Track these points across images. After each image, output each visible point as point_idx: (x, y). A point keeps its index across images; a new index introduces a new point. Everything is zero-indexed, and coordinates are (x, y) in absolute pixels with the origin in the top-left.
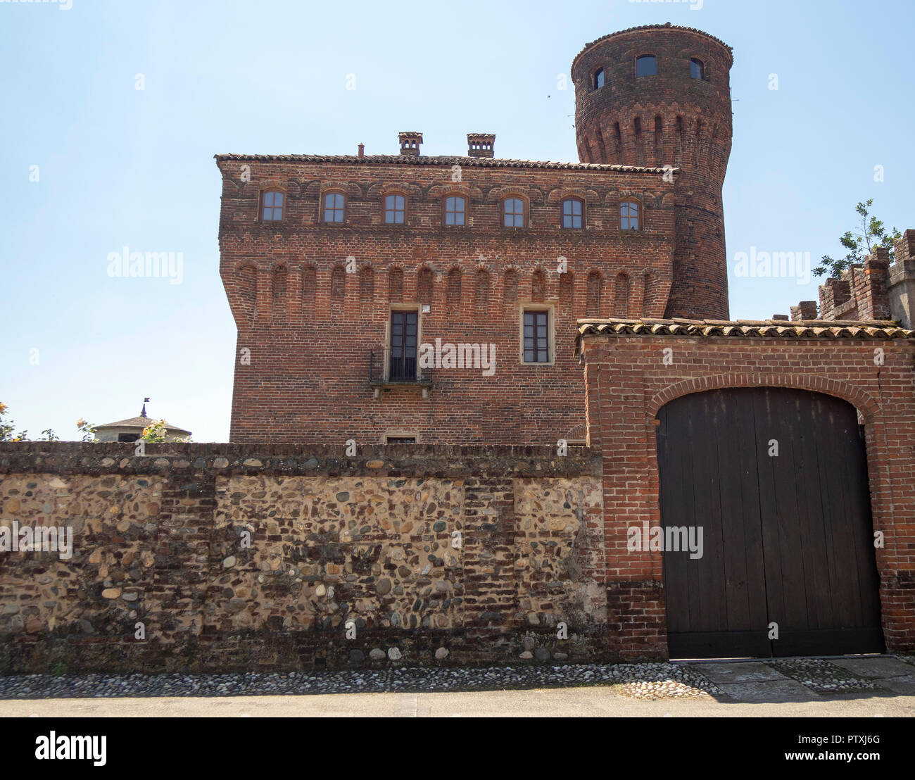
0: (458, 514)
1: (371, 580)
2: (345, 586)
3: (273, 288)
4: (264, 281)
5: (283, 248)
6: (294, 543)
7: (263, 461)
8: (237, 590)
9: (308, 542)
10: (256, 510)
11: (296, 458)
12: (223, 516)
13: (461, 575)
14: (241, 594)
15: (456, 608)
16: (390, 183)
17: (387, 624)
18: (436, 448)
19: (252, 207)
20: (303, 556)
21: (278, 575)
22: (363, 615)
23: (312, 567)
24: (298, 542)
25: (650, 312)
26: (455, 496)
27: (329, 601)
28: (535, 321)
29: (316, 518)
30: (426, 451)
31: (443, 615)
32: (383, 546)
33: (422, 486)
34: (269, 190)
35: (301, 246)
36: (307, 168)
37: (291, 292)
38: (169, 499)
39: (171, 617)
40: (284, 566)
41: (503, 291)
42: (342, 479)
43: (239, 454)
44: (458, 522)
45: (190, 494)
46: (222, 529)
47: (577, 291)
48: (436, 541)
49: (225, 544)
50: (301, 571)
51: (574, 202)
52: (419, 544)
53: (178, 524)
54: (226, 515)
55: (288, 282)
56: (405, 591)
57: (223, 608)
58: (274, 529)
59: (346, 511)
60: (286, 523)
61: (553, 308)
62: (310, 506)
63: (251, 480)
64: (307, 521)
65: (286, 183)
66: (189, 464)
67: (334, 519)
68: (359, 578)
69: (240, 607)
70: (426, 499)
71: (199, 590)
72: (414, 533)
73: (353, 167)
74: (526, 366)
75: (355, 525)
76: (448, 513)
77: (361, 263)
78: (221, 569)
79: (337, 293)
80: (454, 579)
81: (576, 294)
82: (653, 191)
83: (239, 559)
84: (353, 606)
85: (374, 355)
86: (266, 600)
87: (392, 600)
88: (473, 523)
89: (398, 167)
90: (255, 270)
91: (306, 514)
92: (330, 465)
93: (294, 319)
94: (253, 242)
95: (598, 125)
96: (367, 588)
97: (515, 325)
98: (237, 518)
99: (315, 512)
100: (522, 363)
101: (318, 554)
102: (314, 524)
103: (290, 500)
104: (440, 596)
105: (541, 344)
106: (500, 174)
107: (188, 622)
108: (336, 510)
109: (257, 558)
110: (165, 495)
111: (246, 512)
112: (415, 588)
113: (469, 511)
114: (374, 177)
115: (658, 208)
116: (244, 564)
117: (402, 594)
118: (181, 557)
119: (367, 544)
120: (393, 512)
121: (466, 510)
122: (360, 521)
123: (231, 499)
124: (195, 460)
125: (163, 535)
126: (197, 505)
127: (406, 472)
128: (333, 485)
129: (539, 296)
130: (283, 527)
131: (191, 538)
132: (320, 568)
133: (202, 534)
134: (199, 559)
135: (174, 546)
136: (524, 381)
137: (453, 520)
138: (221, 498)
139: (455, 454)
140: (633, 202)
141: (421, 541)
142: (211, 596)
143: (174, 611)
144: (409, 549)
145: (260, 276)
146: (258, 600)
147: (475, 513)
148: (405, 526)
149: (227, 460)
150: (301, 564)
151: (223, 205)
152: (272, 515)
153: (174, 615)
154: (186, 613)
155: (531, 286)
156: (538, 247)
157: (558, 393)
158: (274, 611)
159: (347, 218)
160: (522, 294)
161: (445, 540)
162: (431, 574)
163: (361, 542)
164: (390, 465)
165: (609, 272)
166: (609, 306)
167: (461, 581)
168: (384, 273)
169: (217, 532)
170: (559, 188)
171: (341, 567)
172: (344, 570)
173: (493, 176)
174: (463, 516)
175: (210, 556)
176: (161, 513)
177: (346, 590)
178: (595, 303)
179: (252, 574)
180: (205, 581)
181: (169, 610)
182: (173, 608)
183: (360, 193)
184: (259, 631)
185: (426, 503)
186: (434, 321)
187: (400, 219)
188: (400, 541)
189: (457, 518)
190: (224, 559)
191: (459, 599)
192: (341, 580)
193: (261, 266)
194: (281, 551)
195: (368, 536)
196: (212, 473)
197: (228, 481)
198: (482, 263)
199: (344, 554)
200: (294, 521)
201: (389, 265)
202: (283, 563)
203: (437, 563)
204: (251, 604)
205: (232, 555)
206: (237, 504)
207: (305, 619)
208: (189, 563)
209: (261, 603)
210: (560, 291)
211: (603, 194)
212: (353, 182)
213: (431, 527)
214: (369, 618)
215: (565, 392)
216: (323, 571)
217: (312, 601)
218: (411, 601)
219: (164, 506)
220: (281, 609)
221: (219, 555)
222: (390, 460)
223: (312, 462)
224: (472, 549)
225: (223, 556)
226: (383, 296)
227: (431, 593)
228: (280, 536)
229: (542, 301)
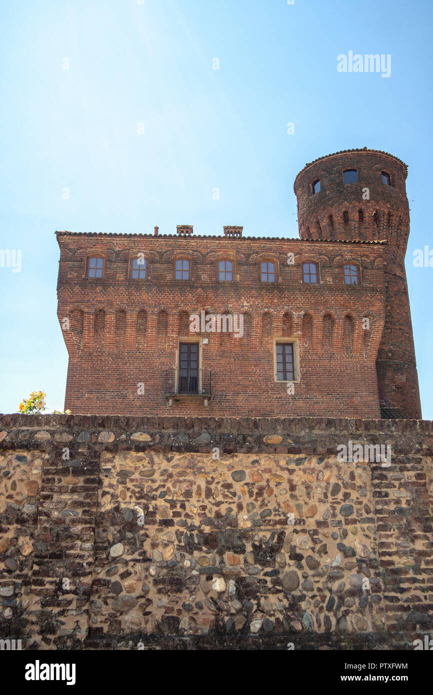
0: (366, 495)
1: (275, 573)
2: (248, 581)
3: (95, 325)
4: (89, 320)
5: (103, 297)
6: (188, 528)
7: (152, 435)
8: (126, 584)
9: (203, 527)
10: (145, 489)
11: (188, 432)
12: (108, 497)
13: (375, 567)
14: (131, 589)
15: (375, 607)
16: (179, 251)
17: (298, 627)
18: (338, 423)
19: (81, 268)
20: (199, 544)
21: (171, 566)
22: (271, 615)
23: (211, 557)
24: (192, 528)
25: (369, 344)
26: (361, 476)
27: (231, 598)
28: (284, 350)
29: (211, 499)
30: (326, 425)
31: (360, 615)
32: (287, 532)
33: (323, 464)
34: (93, 256)
35: (115, 295)
36: (120, 240)
37: (108, 328)
38: (50, 477)
39: (52, 618)
40: (178, 555)
41: (261, 328)
42: (236, 456)
43: (126, 428)
44: (366, 505)
45: (73, 471)
46: (108, 512)
47: (315, 328)
48: (344, 527)
49: (112, 529)
50: (197, 562)
51: (311, 265)
52: (326, 531)
53: (61, 505)
54: (113, 496)
55: (106, 321)
56: (316, 586)
57: (110, 606)
58: (164, 512)
59: (244, 492)
60: (178, 505)
61: (298, 341)
62: (203, 486)
63: (139, 457)
64: (201, 504)
65: (106, 251)
66: (71, 437)
67: (230, 501)
68: (263, 569)
69: (130, 605)
70: (329, 479)
71: (83, 584)
72: (319, 517)
73: (153, 240)
74: (278, 383)
75: (254, 508)
76: (354, 495)
77: (158, 307)
78: (107, 558)
79: (141, 330)
80: (369, 572)
81: (315, 330)
82: (367, 256)
83: (127, 547)
84: (258, 605)
85: (168, 375)
86: (159, 596)
87: (302, 598)
88: (386, 507)
89: (185, 239)
90: (82, 312)
91: (200, 495)
92: (224, 440)
93: (110, 348)
94: (81, 292)
95: (316, 217)
96: (273, 582)
97: (271, 353)
98: (124, 499)
99: (209, 493)
100: (276, 381)
101: (216, 541)
102: (209, 506)
103: (181, 479)
104: (356, 592)
105: (289, 367)
106: (257, 245)
107: (72, 624)
108: (232, 490)
109: (147, 546)
110: (47, 472)
111: (133, 492)
112: (326, 582)
113: (380, 493)
114: (168, 247)
115: (372, 268)
116: (133, 553)
117: (312, 590)
118: (63, 544)
119: (269, 530)
120: (294, 493)
121: (376, 492)
122: (259, 503)
123: (117, 477)
124: (78, 434)
125: (43, 518)
126: (81, 484)
127: (306, 448)
128: (228, 463)
129: (288, 331)
130: (175, 510)
131: (73, 522)
132: (218, 559)
133: (87, 517)
134: (83, 546)
135: (55, 531)
136: (278, 394)
137: (361, 503)
138: (106, 476)
139: (357, 429)
140: (353, 265)
141: (328, 526)
142: (97, 591)
143: (56, 610)
144: (315, 537)
145: (86, 317)
146: (150, 596)
147: (387, 495)
148: (309, 509)
149: (112, 434)
150: (196, 553)
151: (60, 266)
152: (162, 495)
153: (55, 616)
154: (70, 613)
155: (282, 324)
156: (286, 296)
157: (303, 403)
158: (169, 610)
159: (149, 275)
160: (275, 330)
161: (354, 525)
162: (343, 566)
163: (262, 527)
164: (289, 441)
165: (339, 314)
166: (339, 339)
167: (377, 575)
168: (175, 314)
169: (102, 515)
170: (300, 254)
171: (241, 557)
172: (246, 561)
173: (253, 246)
174: (372, 498)
175: (95, 543)
176: (41, 493)
177: (248, 585)
178: (328, 337)
179: (143, 564)
180: (90, 573)
181: (50, 609)
182: (54, 606)
183: (158, 258)
184: (152, 635)
185: (328, 483)
186: (211, 350)
187: (186, 276)
188: (305, 527)
189: (365, 501)
190: (110, 547)
191: (378, 596)
192: (242, 572)
193: (87, 310)
194: (174, 538)
195: (270, 521)
196: (97, 448)
197: (114, 457)
198: (246, 308)
199: (244, 541)
200: (187, 503)
201: (179, 309)
202: (176, 552)
203: (348, 552)
204: (143, 601)
205: (120, 541)
206: (124, 483)
207: (204, 619)
208: (72, 552)
209: (154, 600)
210: (303, 328)
211: (331, 259)
212: (153, 250)
213: (337, 511)
214: (277, 619)
215: (308, 403)
216: (222, 562)
217: (211, 598)
218: (323, 598)
219: (46, 485)
220: (176, 608)
221: (105, 542)
222: (289, 435)
223: (204, 437)
224: (388, 536)
225: (109, 543)
226: (175, 332)
227: (345, 589)
228: (172, 520)
229: (289, 335)
